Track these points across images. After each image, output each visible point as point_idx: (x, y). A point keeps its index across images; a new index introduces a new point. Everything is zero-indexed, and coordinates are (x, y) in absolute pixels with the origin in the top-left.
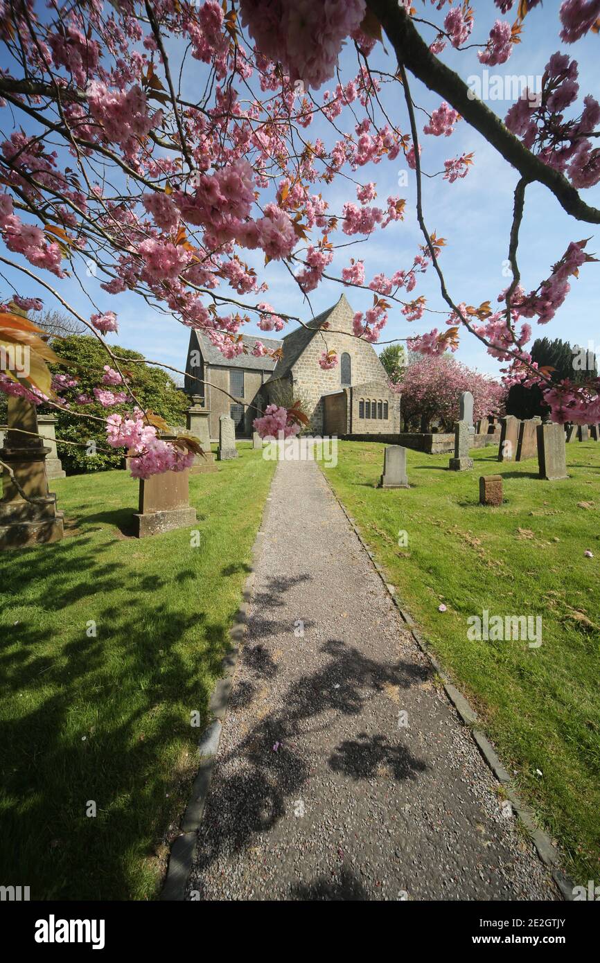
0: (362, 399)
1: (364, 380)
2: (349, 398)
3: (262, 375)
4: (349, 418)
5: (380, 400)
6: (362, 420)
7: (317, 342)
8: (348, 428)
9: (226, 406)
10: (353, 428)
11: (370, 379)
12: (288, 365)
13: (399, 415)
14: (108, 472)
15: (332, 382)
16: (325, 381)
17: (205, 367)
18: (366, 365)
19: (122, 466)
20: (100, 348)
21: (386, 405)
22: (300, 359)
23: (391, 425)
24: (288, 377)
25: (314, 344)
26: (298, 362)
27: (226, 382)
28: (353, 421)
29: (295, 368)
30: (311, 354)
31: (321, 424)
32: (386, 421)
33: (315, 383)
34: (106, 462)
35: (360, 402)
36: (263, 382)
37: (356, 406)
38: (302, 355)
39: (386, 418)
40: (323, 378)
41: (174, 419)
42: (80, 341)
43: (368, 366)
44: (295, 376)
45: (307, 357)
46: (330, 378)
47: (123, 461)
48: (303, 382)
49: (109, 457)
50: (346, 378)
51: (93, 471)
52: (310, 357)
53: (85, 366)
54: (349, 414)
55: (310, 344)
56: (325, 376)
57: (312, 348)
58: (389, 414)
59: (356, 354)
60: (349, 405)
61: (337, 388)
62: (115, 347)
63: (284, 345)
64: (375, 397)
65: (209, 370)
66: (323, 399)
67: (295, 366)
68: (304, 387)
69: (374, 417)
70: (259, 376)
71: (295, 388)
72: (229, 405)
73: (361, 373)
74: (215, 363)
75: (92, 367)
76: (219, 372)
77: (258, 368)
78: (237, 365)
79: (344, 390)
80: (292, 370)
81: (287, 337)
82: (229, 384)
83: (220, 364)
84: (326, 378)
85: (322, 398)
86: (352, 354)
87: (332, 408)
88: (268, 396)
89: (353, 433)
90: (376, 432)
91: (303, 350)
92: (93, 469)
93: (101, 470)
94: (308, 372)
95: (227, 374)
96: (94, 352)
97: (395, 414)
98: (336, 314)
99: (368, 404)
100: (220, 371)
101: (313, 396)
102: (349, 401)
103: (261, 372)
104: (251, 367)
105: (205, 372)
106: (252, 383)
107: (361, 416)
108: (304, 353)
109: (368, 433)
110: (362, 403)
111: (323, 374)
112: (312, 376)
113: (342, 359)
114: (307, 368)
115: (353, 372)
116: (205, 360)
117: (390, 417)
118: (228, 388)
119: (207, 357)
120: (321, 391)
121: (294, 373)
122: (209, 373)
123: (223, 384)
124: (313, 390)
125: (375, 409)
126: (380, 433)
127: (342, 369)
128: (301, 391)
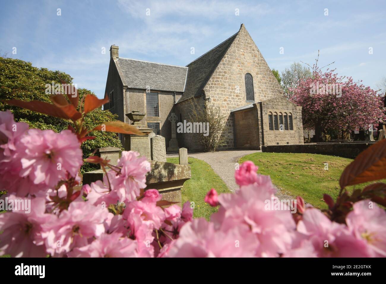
0: (270, 112)
1: (265, 96)
2: (259, 112)
3: (174, 96)
4: (261, 131)
5: (285, 113)
6: (272, 131)
7: (224, 64)
8: (261, 140)
10: (265, 141)
11: (270, 95)
12: (198, 85)
13: (302, 125)
15: (239, 99)
16: (233, 98)
17: (124, 91)
18: (266, 83)
21: (291, 117)
22: (211, 79)
23: (295, 136)
24: (201, 95)
25: (222, 66)
26: (209, 82)
27: (143, 103)
28: (265, 133)
29: (207, 88)
30: (220, 75)
31: (232, 137)
32: (292, 132)
33: (225, 100)
35: (269, 116)
36: (175, 102)
37: (266, 120)
38: (213, 76)
39: (292, 128)
40: (231, 95)
43: (267, 85)
44: (208, 95)
45: (217, 78)
46: (237, 96)
48: (215, 100)
50: (250, 95)
52: (219, 78)
54: (260, 127)
55: (218, 66)
57: (220, 70)
58: (294, 125)
59: (257, 74)
60: (259, 118)
61: (244, 104)
63: (189, 71)
64: (281, 110)
65: (128, 94)
66: (233, 114)
67: (207, 86)
68: (216, 104)
70: (171, 97)
72: (146, 124)
73: (262, 91)
74: (133, 87)
76: (136, 94)
77: (170, 90)
78: (152, 88)
79: (255, 105)
80: (204, 89)
81: (191, 64)
82: (145, 104)
83: (138, 87)
84: (234, 96)
85: (231, 113)
86: (253, 74)
87: (241, 122)
88: (180, 115)
89: (266, 145)
90: (283, 143)
94: (219, 91)
95: (144, 96)
98: (239, 41)
99: (276, 116)
100: (138, 93)
101: (224, 112)
102: (259, 115)
103: (173, 93)
104: (164, 89)
105: (124, 94)
106: (166, 104)
107: (271, 128)
108: (214, 74)
109: (278, 143)
110: (271, 116)
111: (231, 92)
112: (222, 94)
113: (245, 78)
114: (217, 88)
115: (256, 90)
116: (124, 84)
117: (295, 128)
118: (145, 109)
119: (125, 82)
120: (230, 108)
121: (206, 93)
122: (127, 96)
123: (140, 105)
124: (223, 107)
125: (281, 121)
126: (288, 143)
127: (246, 87)
128: (214, 108)
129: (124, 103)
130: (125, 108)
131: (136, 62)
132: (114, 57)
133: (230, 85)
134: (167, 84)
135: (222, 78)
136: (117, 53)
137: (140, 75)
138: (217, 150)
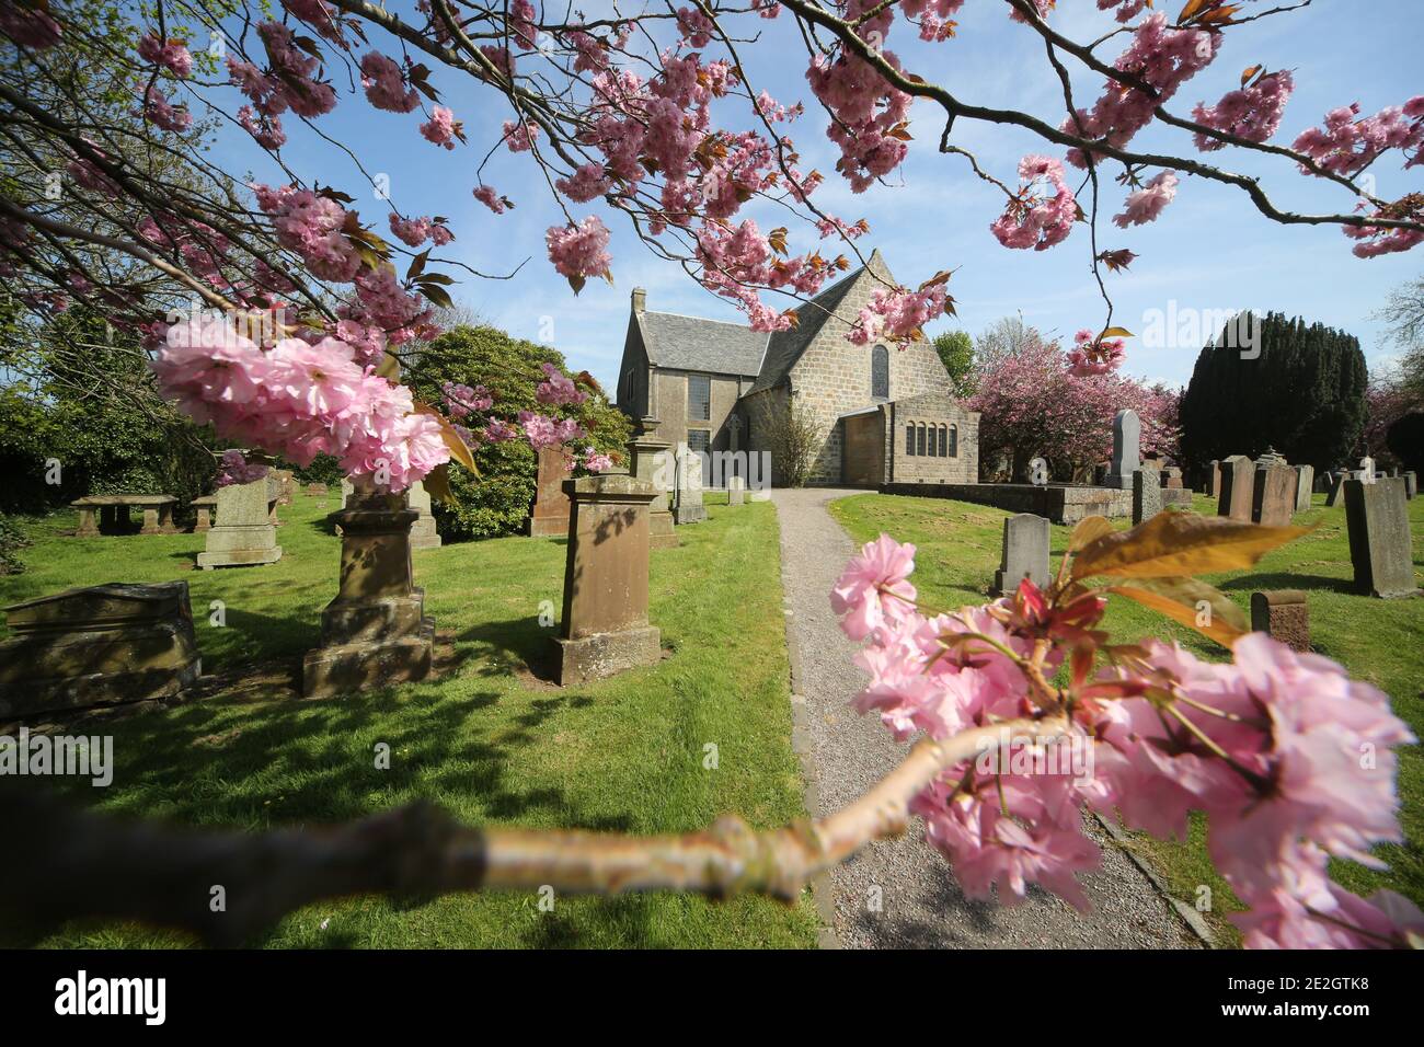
0: (911, 421)
1: (911, 390)
2: (888, 421)
3: (739, 383)
4: (888, 455)
5: (943, 424)
6: (911, 458)
7: (832, 328)
8: (887, 471)
9: (681, 432)
10: (895, 475)
11: (922, 387)
12: (783, 366)
13: (976, 450)
14: (504, 540)
15: (857, 394)
16: (845, 392)
17: (651, 371)
18: (915, 365)
19: (525, 531)
20: (501, 344)
21: (954, 432)
22: (804, 356)
23: (960, 468)
24: (784, 385)
25: (828, 332)
26: (800, 362)
27: (683, 395)
28: (896, 461)
29: (795, 371)
30: (822, 348)
31: (837, 463)
32: (953, 461)
33: (829, 396)
34: (501, 523)
35: (908, 428)
36: (740, 394)
37: (901, 435)
38: (808, 351)
39: (954, 454)
40: (841, 387)
42: (473, 333)
43: (919, 367)
44: (796, 384)
45: (816, 354)
46: (854, 388)
47: (527, 522)
48: (808, 395)
49: (506, 515)
50: (880, 385)
51: (481, 537)
52: (820, 354)
53: (478, 371)
54: (888, 448)
55: (821, 331)
56: (845, 384)
57: (823, 338)
58: (959, 447)
60: (888, 432)
61: (866, 404)
62: (523, 342)
64: (934, 418)
65: (657, 376)
66: (842, 422)
67: (795, 368)
68: (811, 401)
69: (932, 454)
70: (734, 384)
71: (796, 404)
72: (686, 431)
73: (906, 379)
74: (666, 365)
75: (487, 373)
76: (672, 378)
77: (732, 372)
78: (701, 368)
79: (880, 407)
80: (790, 374)
82: (686, 397)
83: (673, 366)
84: (847, 387)
85: (840, 420)
86: (892, 347)
87: (856, 438)
88: (749, 418)
89: (895, 481)
90: (934, 481)
91: (808, 342)
92: (482, 534)
93: (493, 536)
94: (818, 378)
95: (684, 383)
96: (492, 351)
97: (969, 450)
98: (865, 282)
99: (922, 430)
100: (674, 378)
101: (825, 417)
102: (888, 426)
103: (737, 378)
104: (722, 371)
105: (650, 379)
106: (723, 396)
107: (910, 452)
108: (811, 346)
109: (921, 480)
110: (910, 430)
111: (843, 381)
112: (822, 383)
113: (873, 355)
114: (816, 372)
115: (892, 377)
116: (651, 361)
117: (960, 453)
118: (686, 404)
119: (653, 355)
120: (839, 409)
121: (793, 380)
122: (655, 380)
123: (677, 397)
124: (824, 408)
125: (934, 439)
126: (942, 481)
127: (874, 372)
128: (805, 409)
129: (650, 393)
130: (650, 403)
131: (676, 318)
132: (638, 310)
133: (840, 368)
134: (728, 360)
135: (826, 354)
136: (644, 303)
137: (682, 343)
138: (806, 486)
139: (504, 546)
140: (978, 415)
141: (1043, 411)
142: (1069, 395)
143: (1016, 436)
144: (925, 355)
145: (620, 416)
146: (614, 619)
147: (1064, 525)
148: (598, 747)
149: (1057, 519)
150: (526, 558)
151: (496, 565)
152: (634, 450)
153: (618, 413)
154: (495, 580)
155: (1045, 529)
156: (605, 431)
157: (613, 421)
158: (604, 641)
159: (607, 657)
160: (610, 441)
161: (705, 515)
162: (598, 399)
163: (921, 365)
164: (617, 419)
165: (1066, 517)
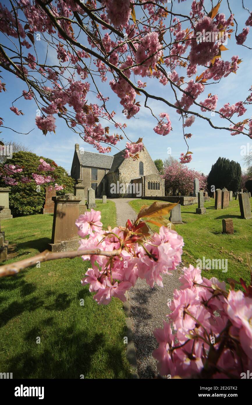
0: (149, 181)
1: (149, 173)
2: (143, 181)
3: (105, 170)
4: (144, 189)
5: (156, 182)
6: (149, 190)
9: (89, 184)
10: (145, 194)
11: (151, 173)
12: (117, 166)
13: (164, 188)
14: (34, 215)
15: (136, 174)
16: (133, 173)
17: (81, 167)
18: (150, 167)
19: (41, 212)
20: (34, 157)
21: (159, 184)
22: (122, 164)
23: (160, 193)
24: (117, 171)
27: (90, 174)
28: (145, 191)
29: (120, 168)
30: (127, 162)
32: (159, 191)
33: (129, 174)
34: (33, 210)
35: (148, 183)
36: (105, 173)
37: (147, 184)
38: (123, 162)
39: (159, 189)
40: (132, 172)
41: (67, 190)
42: (25, 154)
43: (150, 168)
44: (120, 171)
45: (125, 163)
46: (135, 172)
47: (42, 210)
48: (123, 174)
49: (35, 208)
50: (141, 172)
51: (27, 215)
53: (26, 165)
54: (143, 187)
58: (160, 187)
59: (146, 162)
60: (143, 184)
61: (138, 176)
63: (114, 158)
64: (154, 180)
65: (82, 168)
67: (120, 167)
69: (154, 189)
70: (104, 171)
71: (120, 176)
72: (91, 183)
73: (148, 170)
74: (85, 165)
75: (29, 165)
77: (103, 167)
78: (95, 166)
79: (141, 177)
80: (119, 168)
81: (116, 155)
82: (91, 174)
83: (87, 166)
85: (132, 180)
86: (144, 162)
88: (108, 179)
89: (146, 196)
90: (155, 196)
92: (27, 214)
93: (31, 214)
95: (90, 170)
96: (31, 159)
97: (163, 187)
99: (152, 183)
100: (87, 169)
101: (128, 179)
102: (143, 182)
103: (105, 169)
104: (101, 167)
105: (80, 169)
106: (101, 174)
107: (149, 188)
108: (124, 161)
109: (152, 196)
110: (149, 183)
111: (132, 170)
112: (127, 171)
113: (140, 164)
114: (125, 168)
115: (144, 170)
116: (81, 164)
117: (160, 189)
118: (91, 176)
119: (81, 162)
120: (131, 178)
121: (119, 170)
122: (82, 169)
123: (88, 174)
124: (128, 177)
125: (154, 186)
126: (157, 196)
127: (140, 168)
128: (123, 177)
129: (80, 173)
130: (80, 175)
131: (88, 152)
132: (77, 150)
133: (131, 167)
134: (102, 164)
135: (128, 164)
136: (78, 148)
137: (89, 159)
138: (123, 198)
139: (34, 217)
140: (164, 179)
141: (178, 178)
142: (184, 175)
143: (173, 185)
144: (152, 165)
145: (71, 179)
146: (68, 237)
147: (184, 206)
148: (62, 275)
149: (182, 204)
150: (41, 220)
151: (31, 223)
152: (75, 188)
153: (71, 178)
154: (30, 228)
155: (180, 207)
156: (67, 183)
157: (69, 180)
158: (65, 243)
159: (66, 248)
160: (68, 186)
161: (96, 206)
162: (65, 174)
163: (151, 167)
164: (70, 180)
165: (184, 204)
